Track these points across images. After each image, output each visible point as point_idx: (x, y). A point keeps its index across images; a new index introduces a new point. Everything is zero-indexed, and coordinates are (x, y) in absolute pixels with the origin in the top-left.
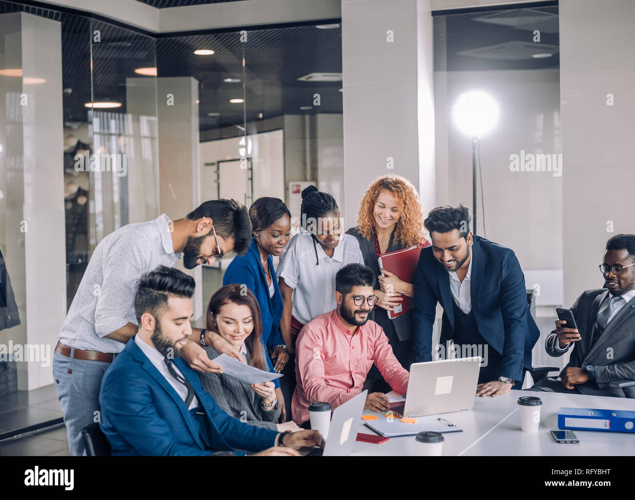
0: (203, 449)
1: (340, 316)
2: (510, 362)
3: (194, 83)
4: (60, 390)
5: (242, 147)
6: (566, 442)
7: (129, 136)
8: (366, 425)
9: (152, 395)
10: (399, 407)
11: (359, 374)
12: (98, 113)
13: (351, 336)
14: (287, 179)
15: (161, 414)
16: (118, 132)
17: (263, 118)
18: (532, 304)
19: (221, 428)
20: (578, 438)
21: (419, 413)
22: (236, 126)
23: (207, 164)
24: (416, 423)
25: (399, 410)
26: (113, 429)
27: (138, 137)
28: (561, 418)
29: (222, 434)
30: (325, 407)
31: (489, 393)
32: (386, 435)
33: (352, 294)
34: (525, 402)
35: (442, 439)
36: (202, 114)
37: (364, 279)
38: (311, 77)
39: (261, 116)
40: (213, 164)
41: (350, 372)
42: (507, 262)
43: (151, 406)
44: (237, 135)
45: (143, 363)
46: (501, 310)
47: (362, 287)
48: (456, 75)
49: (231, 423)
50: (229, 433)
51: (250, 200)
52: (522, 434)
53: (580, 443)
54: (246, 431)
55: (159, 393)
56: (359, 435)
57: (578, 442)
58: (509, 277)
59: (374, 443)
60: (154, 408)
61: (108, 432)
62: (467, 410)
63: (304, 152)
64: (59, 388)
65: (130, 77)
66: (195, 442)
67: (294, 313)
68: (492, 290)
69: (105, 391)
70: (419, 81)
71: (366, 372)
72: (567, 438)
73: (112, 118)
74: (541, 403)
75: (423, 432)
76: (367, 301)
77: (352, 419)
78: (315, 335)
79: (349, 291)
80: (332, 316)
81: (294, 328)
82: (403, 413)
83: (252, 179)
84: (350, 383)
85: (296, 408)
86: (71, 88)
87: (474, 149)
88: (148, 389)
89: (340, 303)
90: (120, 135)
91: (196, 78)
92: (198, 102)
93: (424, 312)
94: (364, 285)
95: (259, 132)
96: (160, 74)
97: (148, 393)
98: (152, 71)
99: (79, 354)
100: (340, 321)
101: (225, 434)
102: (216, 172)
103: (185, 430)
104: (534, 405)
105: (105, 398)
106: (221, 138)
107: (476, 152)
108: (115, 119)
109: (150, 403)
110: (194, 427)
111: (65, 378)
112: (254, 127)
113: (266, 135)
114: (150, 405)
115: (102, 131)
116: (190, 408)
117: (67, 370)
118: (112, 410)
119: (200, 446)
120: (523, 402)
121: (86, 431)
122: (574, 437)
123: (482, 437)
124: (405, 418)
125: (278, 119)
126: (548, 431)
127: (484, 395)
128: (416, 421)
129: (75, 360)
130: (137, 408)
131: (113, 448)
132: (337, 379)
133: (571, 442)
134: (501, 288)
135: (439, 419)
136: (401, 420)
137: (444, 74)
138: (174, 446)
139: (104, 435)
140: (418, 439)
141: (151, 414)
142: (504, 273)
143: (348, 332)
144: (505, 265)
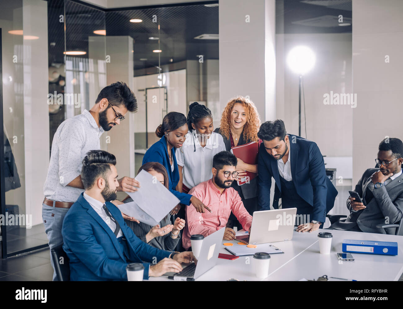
0: (126, 262)
1: (214, 183)
2: (317, 211)
3: (131, 40)
4: (47, 227)
5: (159, 79)
6: (346, 260)
7: (92, 72)
8: (226, 249)
9: (93, 229)
10: (246, 238)
11: (224, 218)
12: (70, 58)
13: (220, 195)
14: (188, 100)
15: (99, 242)
16: (85, 70)
17: (173, 62)
18: (333, 177)
19: (136, 249)
20: (354, 258)
21: (259, 242)
22: (156, 67)
23: (139, 90)
24: (256, 248)
25: (246, 240)
26: (70, 250)
27: (97, 73)
28: (344, 246)
29: (137, 253)
30: (200, 238)
31: (307, 230)
32: (237, 254)
33: (223, 170)
34: (322, 236)
35: (269, 257)
36: (136, 59)
37: (231, 162)
38: (202, 37)
39: (172, 60)
40: (143, 90)
41: (218, 217)
42: (312, 150)
43: (92, 237)
44: (156, 72)
45: (88, 209)
46: (311, 180)
47: (230, 167)
48: (289, 36)
49: (143, 246)
50: (141, 253)
51: (166, 112)
52: (320, 255)
53: (355, 261)
54: (151, 252)
55: (97, 228)
56: (220, 254)
57: (353, 260)
58: (314, 160)
59: (230, 259)
60: (94, 237)
61: (67, 251)
62: (288, 240)
63: (199, 83)
64: (46, 226)
65: (91, 35)
66: (120, 257)
67: (184, 182)
68: (304, 168)
69: (64, 227)
70: (266, 40)
71: (228, 217)
72: (348, 258)
73: (80, 61)
74: (332, 236)
75: (258, 253)
76: (232, 174)
77: (215, 244)
78: (198, 193)
79: (221, 168)
80: (209, 182)
81: (184, 190)
82: (248, 242)
83: (167, 100)
84: (218, 223)
85: (185, 239)
86: (55, 42)
87: (300, 82)
88: (90, 226)
89: (215, 175)
90: (86, 72)
91: (132, 37)
92: (133, 51)
93: (264, 182)
94: (231, 165)
95: (170, 71)
96: (108, 34)
97: (90, 228)
98: (103, 32)
99: (58, 204)
100: (214, 186)
101: (139, 253)
102: (145, 95)
103: (114, 250)
104: (327, 237)
105: (65, 231)
106: (146, 75)
107: (301, 84)
108: (83, 62)
109: (91, 234)
110: (120, 248)
111: (50, 219)
112: (167, 68)
113: (176, 73)
114: (91, 235)
115: (75, 69)
116: (117, 237)
117: (51, 214)
118: (69, 239)
119: (124, 260)
120: (321, 235)
121: (54, 250)
122: (352, 257)
123: (296, 256)
124: (250, 245)
125: (183, 62)
126: (336, 253)
127: (304, 231)
128: (256, 246)
129: (56, 208)
130: (83, 237)
131: (71, 261)
132: (210, 220)
133: (350, 260)
134: (309, 166)
135: (270, 246)
136: (247, 246)
137: (282, 36)
138: (106, 260)
139: (65, 253)
140: (255, 257)
141: (92, 241)
142: (311, 157)
143: (219, 192)
144: (311, 152)
